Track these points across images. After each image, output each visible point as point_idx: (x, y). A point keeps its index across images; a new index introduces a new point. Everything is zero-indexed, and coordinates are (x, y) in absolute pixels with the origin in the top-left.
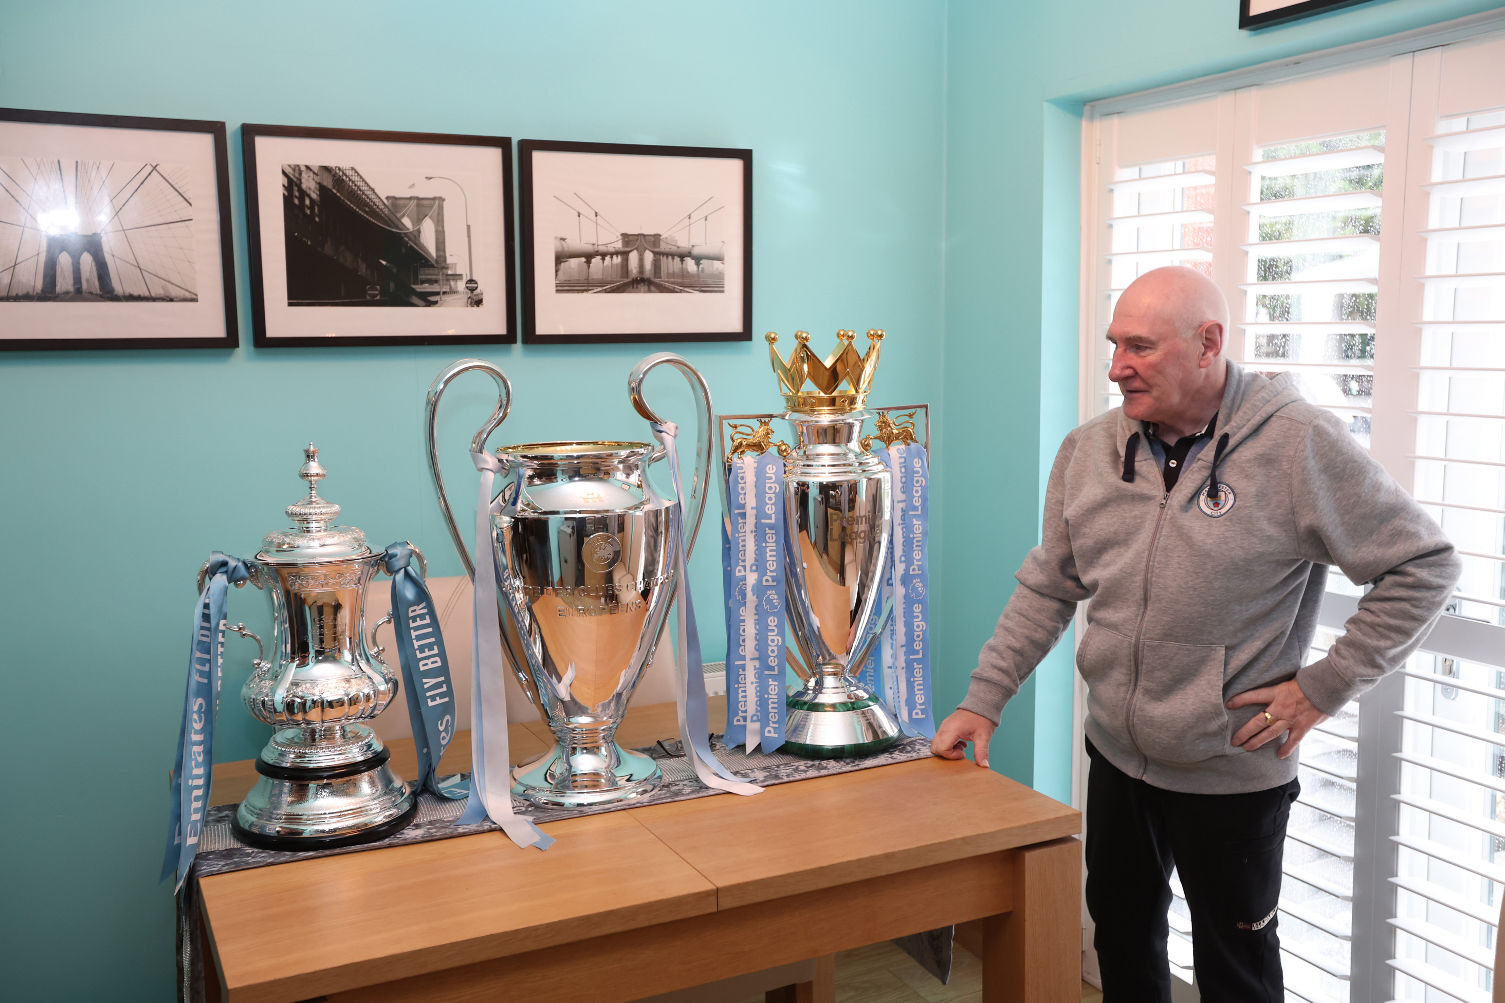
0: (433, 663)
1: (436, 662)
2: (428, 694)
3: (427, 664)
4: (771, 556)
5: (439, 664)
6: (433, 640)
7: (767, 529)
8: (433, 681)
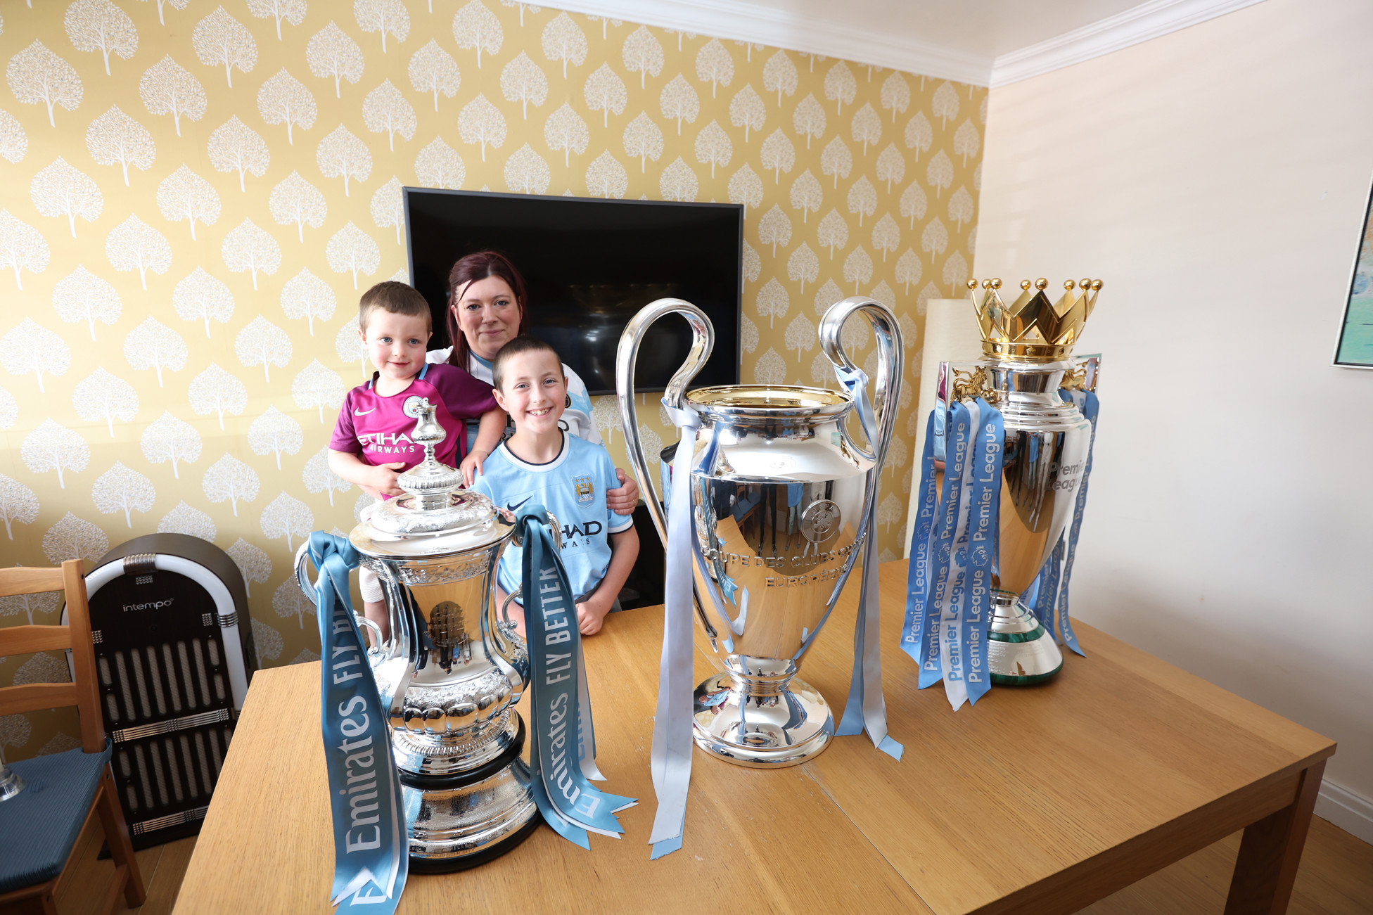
0: (561, 637)
1: (565, 636)
2: (549, 671)
3: (555, 638)
4: (984, 514)
5: (568, 639)
6: (562, 610)
7: (985, 488)
8: (558, 657)
